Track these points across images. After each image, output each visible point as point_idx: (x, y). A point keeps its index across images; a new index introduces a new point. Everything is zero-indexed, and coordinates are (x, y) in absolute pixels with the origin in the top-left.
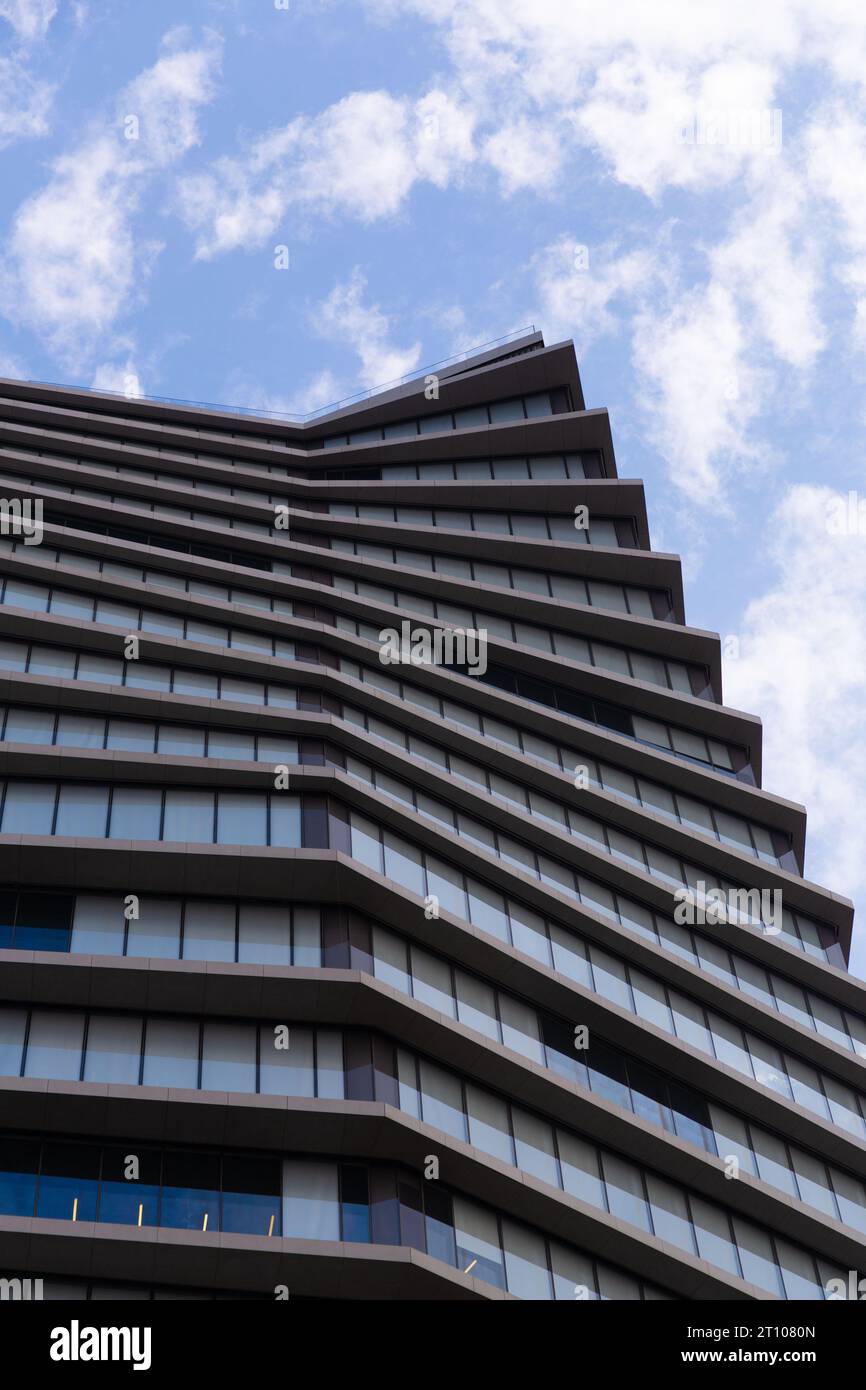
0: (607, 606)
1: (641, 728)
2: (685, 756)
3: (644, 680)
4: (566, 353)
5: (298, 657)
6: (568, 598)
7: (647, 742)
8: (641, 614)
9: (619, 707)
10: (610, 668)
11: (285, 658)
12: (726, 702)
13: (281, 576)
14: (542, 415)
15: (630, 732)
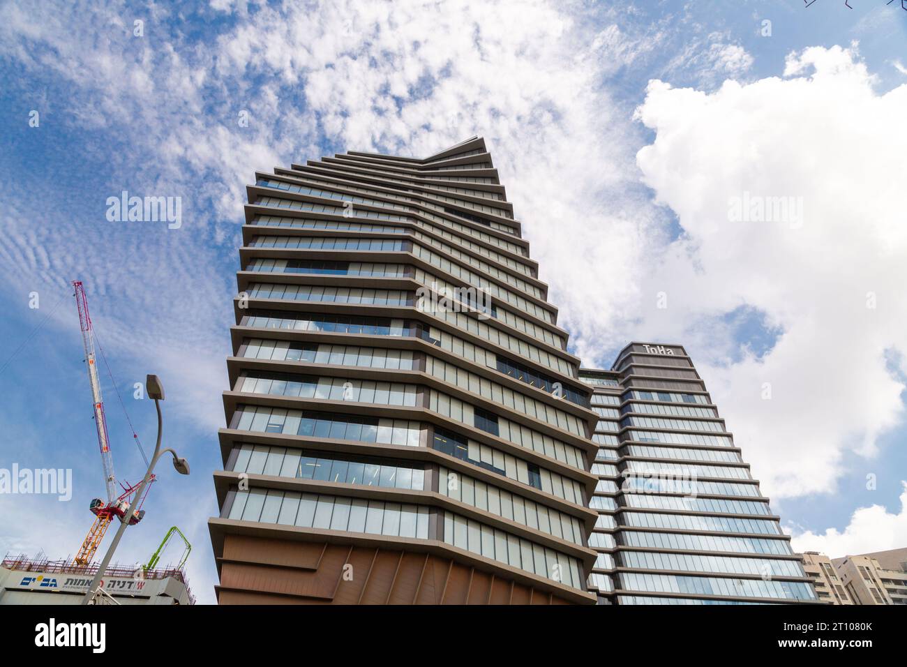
0: (488, 198)
1: (492, 225)
2: (503, 231)
3: (495, 214)
4: (482, 140)
6: (478, 196)
7: (493, 227)
8: (495, 199)
9: (487, 220)
10: (486, 211)
12: (515, 219)
13: (410, 192)
14: (475, 155)
15: (489, 225)
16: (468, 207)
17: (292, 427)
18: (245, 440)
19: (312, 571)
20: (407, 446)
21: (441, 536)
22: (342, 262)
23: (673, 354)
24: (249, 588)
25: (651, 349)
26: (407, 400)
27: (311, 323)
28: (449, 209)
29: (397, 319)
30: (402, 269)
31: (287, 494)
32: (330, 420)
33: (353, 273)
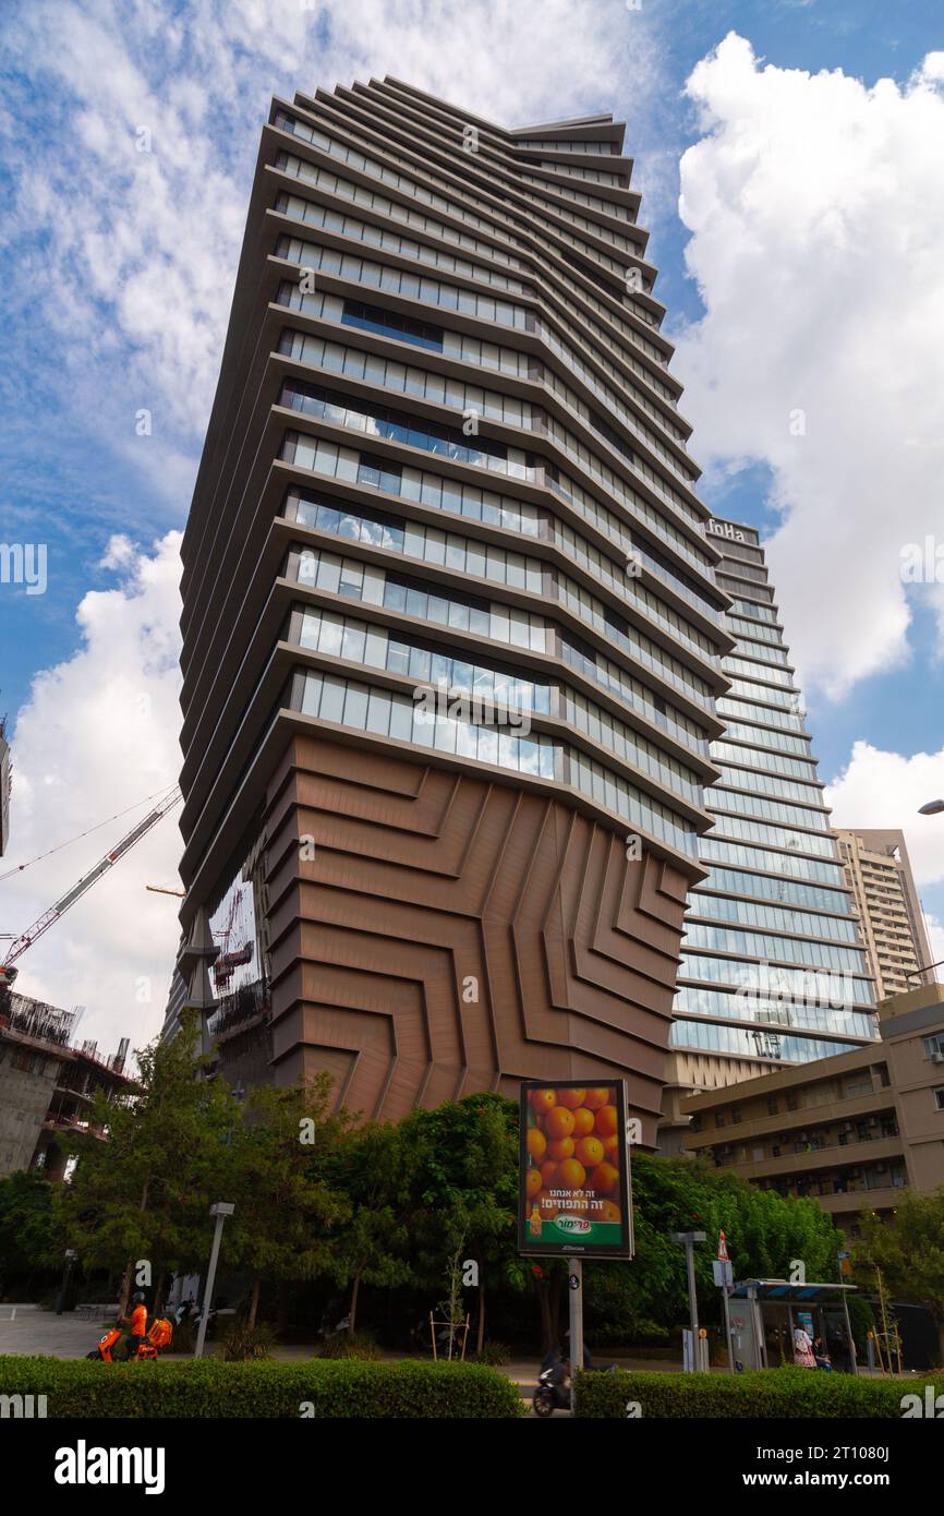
4: (621, 128)
5: (518, 244)
11: (513, 244)
13: (507, 205)
14: (606, 154)
15: (621, 301)
16: (592, 257)
17: (374, 593)
18: (311, 601)
19: (411, 799)
20: (509, 644)
21: (568, 779)
22: (433, 326)
23: (743, 541)
24: (334, 809)
25: (717, 526)
26: (529, 582)
27: (371, 419)
28: (568, 254)
29: (517, 448)
30: (524, 364)
31: (395, 697)
32: (425, 592)
33: (452, 351)
